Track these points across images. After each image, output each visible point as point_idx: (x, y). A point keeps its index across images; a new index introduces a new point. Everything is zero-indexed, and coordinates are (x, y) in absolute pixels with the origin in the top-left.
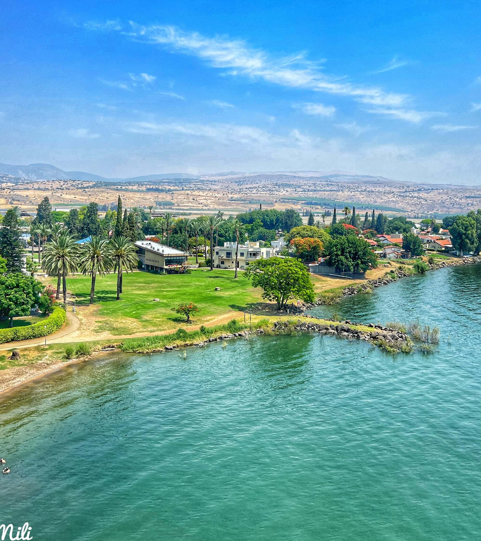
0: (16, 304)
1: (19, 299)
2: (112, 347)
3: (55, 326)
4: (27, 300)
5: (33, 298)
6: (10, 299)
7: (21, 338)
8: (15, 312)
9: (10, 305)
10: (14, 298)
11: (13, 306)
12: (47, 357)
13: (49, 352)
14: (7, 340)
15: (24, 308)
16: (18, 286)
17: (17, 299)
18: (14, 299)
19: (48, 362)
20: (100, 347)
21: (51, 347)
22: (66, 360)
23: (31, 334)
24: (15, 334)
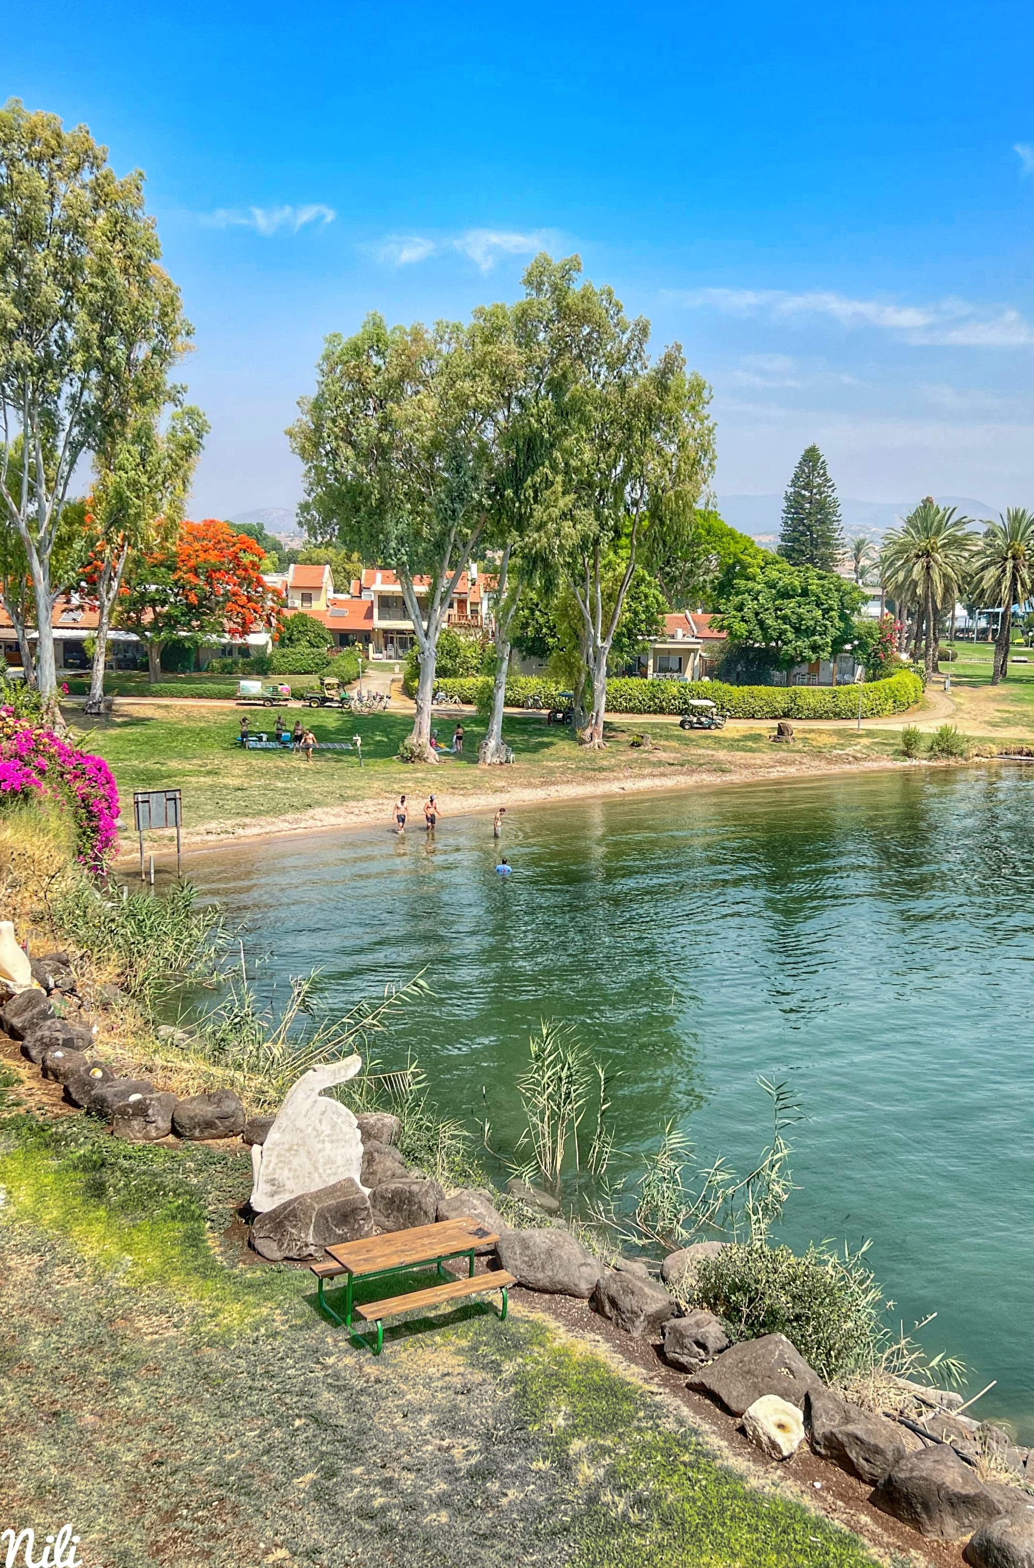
0: (797, 630)
1: (803, 620)
2: (1027, 755)
3: (891, 701)
4: (825, 626)
5: (838, 623)
6: (785, 619)
7: (806, 712)
8: (795, 649)
9: (786, 631)
10: (795, 617)
11: (790, 635)
12: (858, 748)
13: (865, 741)
14: (773, 712)
15: (815, 641)
16: (805, 593)
17: (801, 618)
18: (794, 619)
19: (859, 755)
20: (995, 750)
21: (870, 734)
22: (902, 758)
23: (830, 705)
24: (793, 701)
